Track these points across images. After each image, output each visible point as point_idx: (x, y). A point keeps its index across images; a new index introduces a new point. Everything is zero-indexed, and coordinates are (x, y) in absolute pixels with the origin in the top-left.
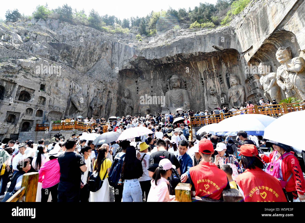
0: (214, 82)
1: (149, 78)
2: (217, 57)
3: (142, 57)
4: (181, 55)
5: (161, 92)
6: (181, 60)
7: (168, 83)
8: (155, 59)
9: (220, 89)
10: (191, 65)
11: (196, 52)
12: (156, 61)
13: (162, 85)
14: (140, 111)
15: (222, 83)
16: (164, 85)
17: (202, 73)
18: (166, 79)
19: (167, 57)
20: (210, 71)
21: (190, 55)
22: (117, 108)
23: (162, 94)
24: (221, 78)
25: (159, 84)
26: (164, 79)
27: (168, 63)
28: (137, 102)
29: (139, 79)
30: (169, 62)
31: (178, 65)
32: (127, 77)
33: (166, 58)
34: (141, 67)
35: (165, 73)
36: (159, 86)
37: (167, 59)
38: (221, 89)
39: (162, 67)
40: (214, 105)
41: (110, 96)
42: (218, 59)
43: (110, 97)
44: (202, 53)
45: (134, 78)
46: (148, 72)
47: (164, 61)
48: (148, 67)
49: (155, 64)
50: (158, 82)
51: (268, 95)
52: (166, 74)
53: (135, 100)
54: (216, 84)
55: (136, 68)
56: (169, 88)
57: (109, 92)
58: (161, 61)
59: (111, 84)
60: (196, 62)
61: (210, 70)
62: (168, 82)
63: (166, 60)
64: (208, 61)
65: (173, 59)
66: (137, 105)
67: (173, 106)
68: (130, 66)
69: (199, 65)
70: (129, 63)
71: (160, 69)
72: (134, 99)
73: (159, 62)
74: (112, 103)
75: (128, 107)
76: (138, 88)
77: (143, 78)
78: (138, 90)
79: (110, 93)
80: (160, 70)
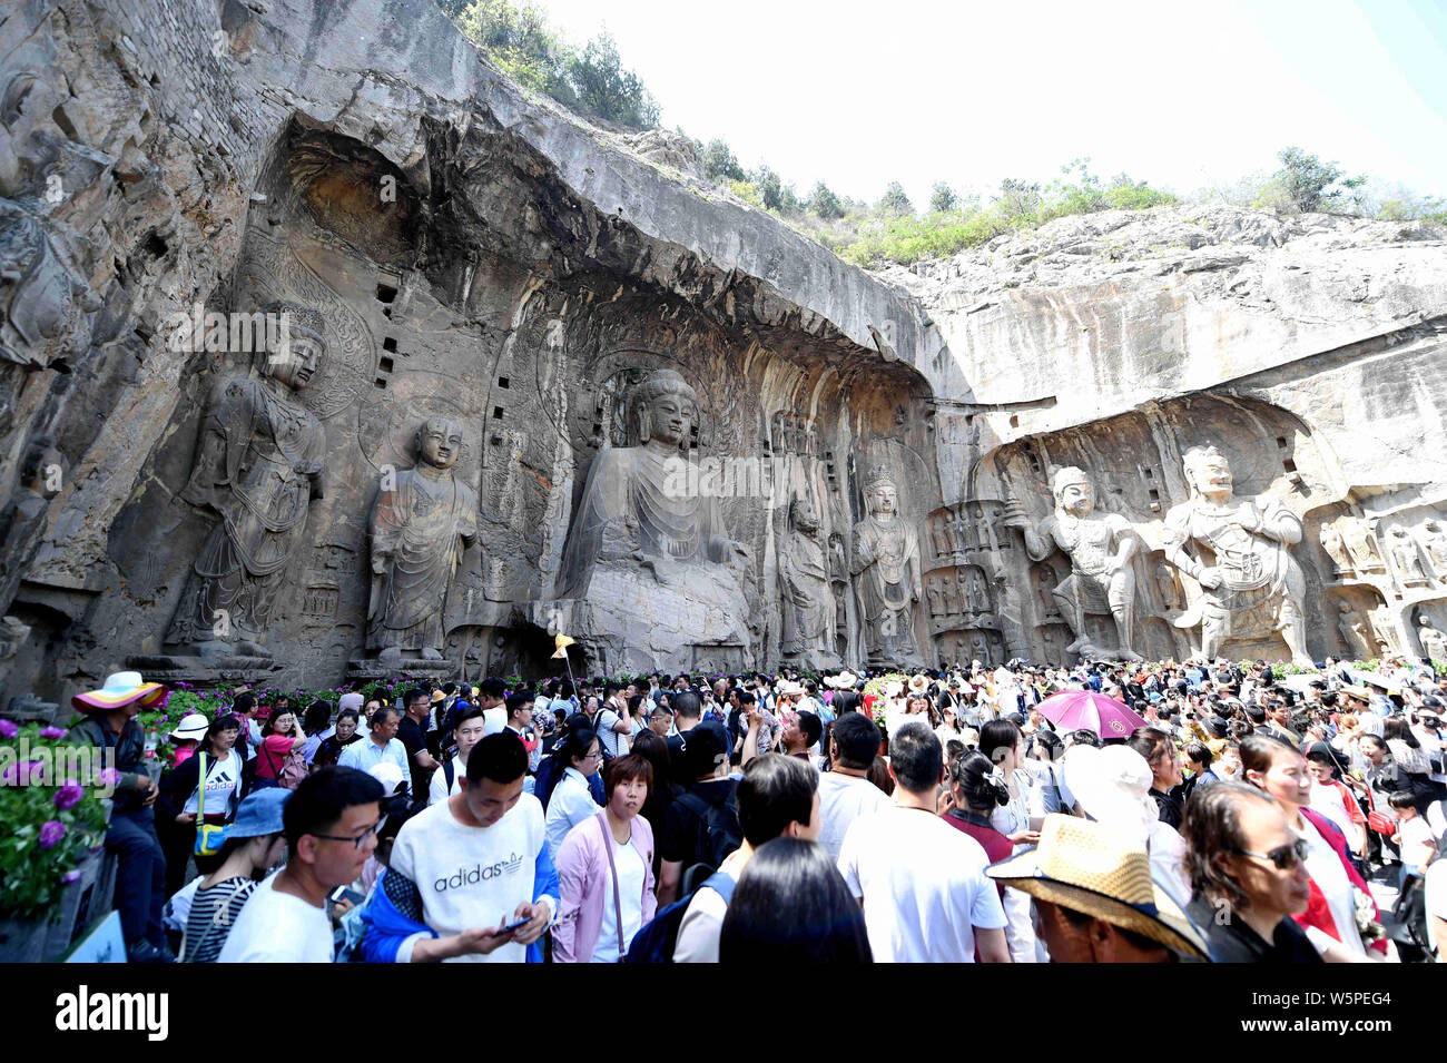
0: (808, 477)
1: (494, 318)
2: (841, 377)
3: (534, 152)
4: (750, 292)
5: (561, 441)
6: (731, 311)
7: (608, 401)
8: (624, 224)
9: (826, 512)
10: (743, 361)
11: (814, 314)
12: (620, 241)
13: (572, 398)
14: (396, 534)
15: (835, 491)
16: (584, 402)
17: (768, 414)
18: (599, 374)
19: (693, 257)
20: (793, 419)
21: (789, 312)
22: (154, 450)
23: (562, 453)
24: (830, 468)
25: (553, 381)
26: (588, 368)
27: (671, 291)
28: (364, 448)
29: (413, 289)
30: (679, 290)
31: (699, 327)
32: (309, 209)
33: (681, 260)
34: (483, 214)
35: (609, 335)
36: (555, 396)
37: (684, 268)
38: (831, 514)
39: (620, 292)
40: (813, 580)
41: (138, 291)
42: (840, 387)
43: (138, 306)
44: (834, 330)
45: (372, 255)
46: (510, 270)
47: (663, 272)
48: (529, 241)
49: (600, 251)
50: (549, 366)
51: (1095, 590)
52: (611, 344)
53: (349, 427)
54: (814, 488)
55: (439, 196)
56: (606, 430)
57: (156, 244)
58: (647, 260)
59: (208, 174)
60: (769, 359)
61: (796, 416)
62: (607, 392)
63: (677, 268)
64: (807, 377)
65: (708, 288)
66: (354, 480)
67: (664, 547)
68: (407, 148)
69: (769, 375)
70: (417, 124)
71: (596, 299)
72: (340, 420)
73: (633, 252)
74: (133, 381)
75: (285, 472)
76: (390, 344)
77: (452, 297)
78: (387, 364)
79: (155, 266)
80: (591, 306)
